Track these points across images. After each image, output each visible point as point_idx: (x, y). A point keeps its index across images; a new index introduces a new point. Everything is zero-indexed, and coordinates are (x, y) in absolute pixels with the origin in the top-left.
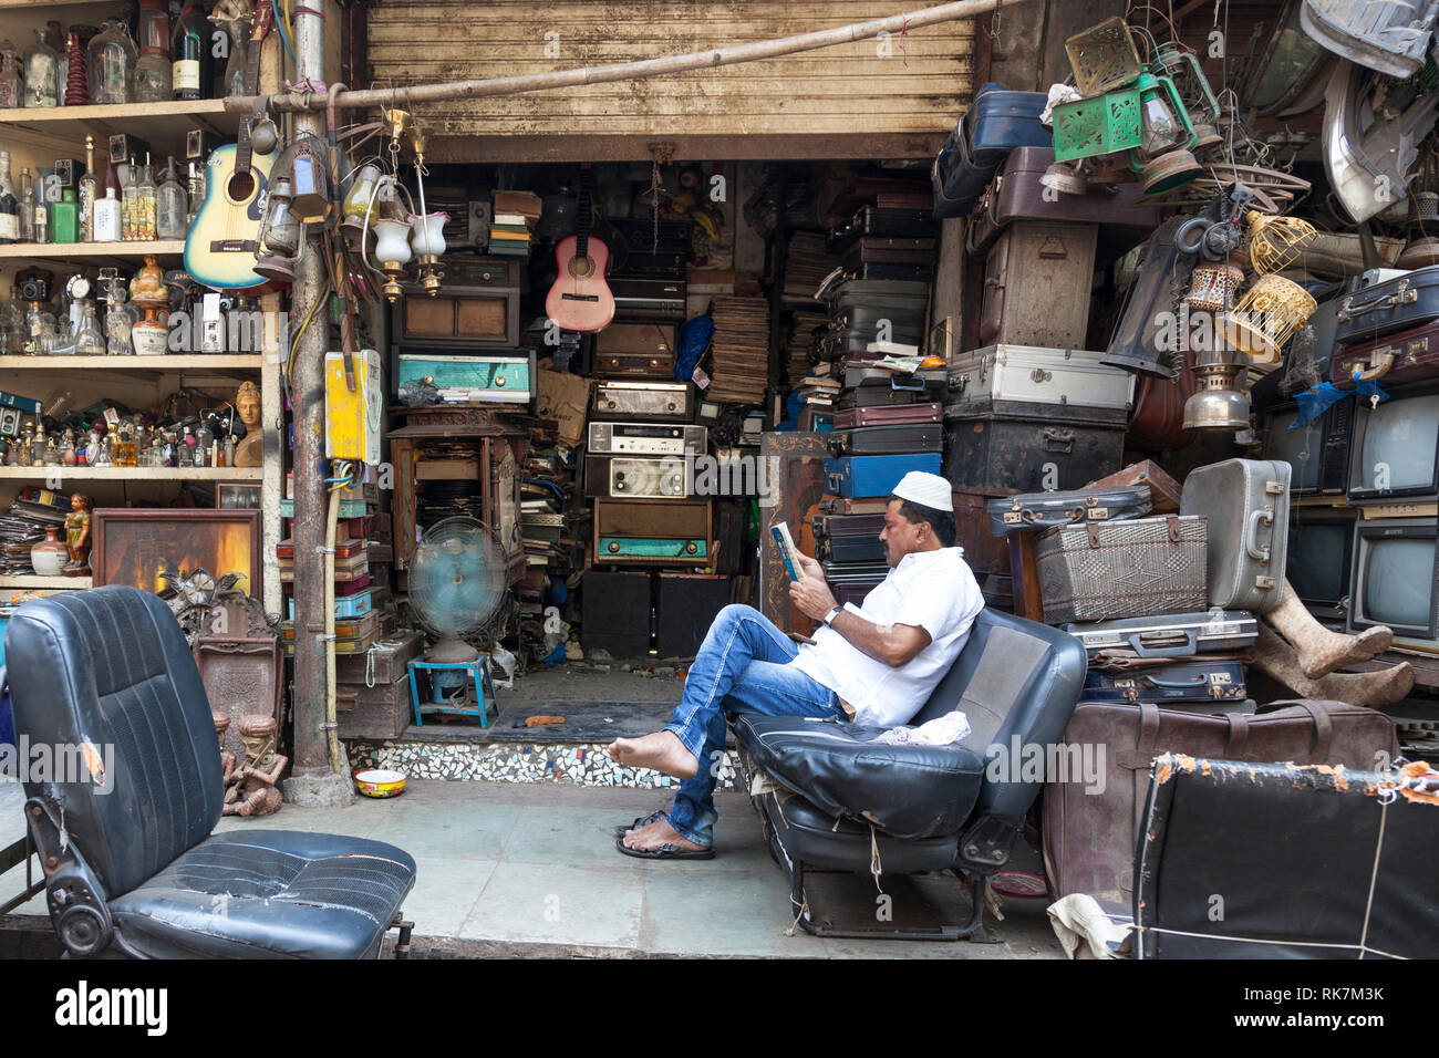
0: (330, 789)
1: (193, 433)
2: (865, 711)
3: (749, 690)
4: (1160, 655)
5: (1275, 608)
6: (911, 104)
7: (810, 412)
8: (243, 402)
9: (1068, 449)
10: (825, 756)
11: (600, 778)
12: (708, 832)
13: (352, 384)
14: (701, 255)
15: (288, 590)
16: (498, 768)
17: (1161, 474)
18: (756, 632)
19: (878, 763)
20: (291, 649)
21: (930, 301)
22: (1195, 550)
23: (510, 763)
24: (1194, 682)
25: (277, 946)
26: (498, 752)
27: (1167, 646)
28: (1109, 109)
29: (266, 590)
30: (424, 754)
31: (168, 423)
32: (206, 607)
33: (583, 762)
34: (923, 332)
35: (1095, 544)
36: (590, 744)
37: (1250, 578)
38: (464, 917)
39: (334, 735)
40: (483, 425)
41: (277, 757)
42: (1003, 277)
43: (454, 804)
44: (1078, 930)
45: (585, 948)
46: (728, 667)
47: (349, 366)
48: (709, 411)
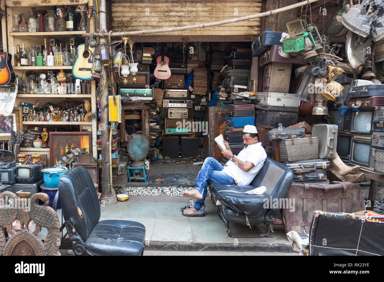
0: (111, 200)
1: (73, 113)
2: (240, 182)
3: (213, 178)
4: (308, 170)
5: (334, 159)
6: (246, 28)
7: (220, 101)
8: (86, 106)
9: (285, 117)
10: (235, 199)
11: (174, 194)
12: (203, 210)
13: (115, 104)
14: (190, 57)
15: (99, 152)
16: (150, 192)
17: (307, 125)
18: (214, 164)
19: (248, 201)
20: (101, 166)
21: (249, 74)
22: (316, 145)
23: (153, 191)
24: (316, 176)
25: (123, 252)
26: (150, 189)
27: (309, 168)
28: (297, 41)
29: (93, 152)
30: (132, 189)
31: (66, 109)
32: (79, 156)
33: (170, 191)
34: (248, 82)
35: (293, 144)
36: (172, 186)
37: (328, 152)
38: (151, 235)
39: (112, 187)
40: (141, 106)
41: (99, 193)
42: (269, 75)
43: (141, 203)
44: (294, 240)
45: (180, 242)
46: (208, 173)
47: (114, 99)
48: (193, 96)
